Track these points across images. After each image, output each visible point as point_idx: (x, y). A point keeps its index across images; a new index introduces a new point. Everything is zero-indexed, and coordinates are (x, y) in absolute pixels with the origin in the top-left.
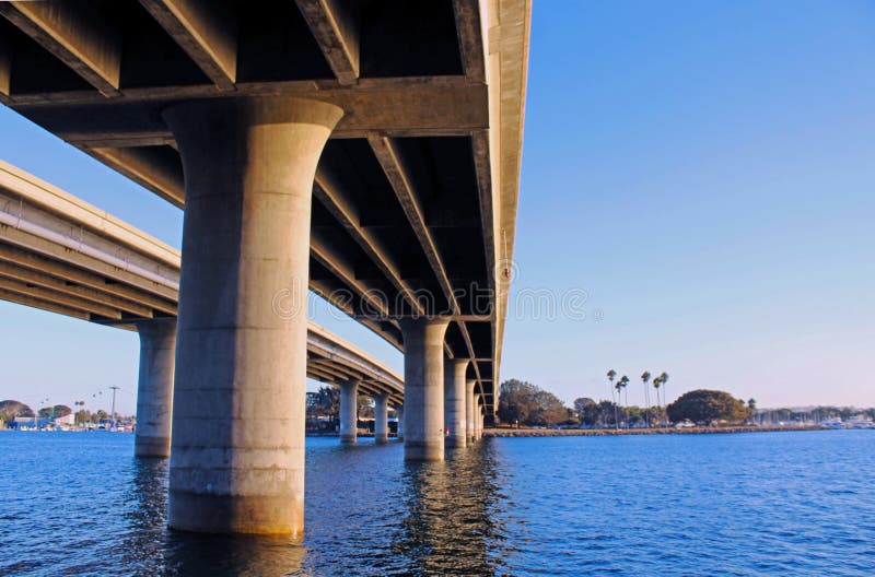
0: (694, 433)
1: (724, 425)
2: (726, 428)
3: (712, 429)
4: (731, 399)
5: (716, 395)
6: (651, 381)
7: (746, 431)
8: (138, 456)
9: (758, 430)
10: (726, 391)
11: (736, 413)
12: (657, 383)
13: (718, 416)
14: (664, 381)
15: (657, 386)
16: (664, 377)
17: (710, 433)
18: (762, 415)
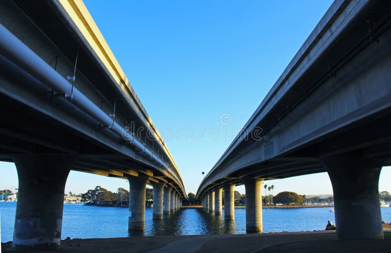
0: (284, 208)
1: (293, 205)
2: (295, 206)
3: (290, 207)
4: (297, 195)
5: (292, 193)
6: (267, 188)
7: (302, 207)
8: (153, 219)
9: (307, 207)
10: (295, 192)
11: (299, 201)
12: (269, 189)
13: (292, 202)
14: (273, 188)
15: (269, 190)
16: (273, 187)
17: (289, 208)
18: (308, 200)
